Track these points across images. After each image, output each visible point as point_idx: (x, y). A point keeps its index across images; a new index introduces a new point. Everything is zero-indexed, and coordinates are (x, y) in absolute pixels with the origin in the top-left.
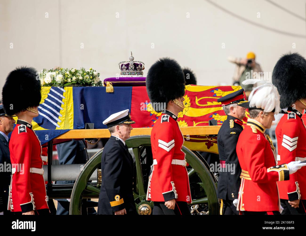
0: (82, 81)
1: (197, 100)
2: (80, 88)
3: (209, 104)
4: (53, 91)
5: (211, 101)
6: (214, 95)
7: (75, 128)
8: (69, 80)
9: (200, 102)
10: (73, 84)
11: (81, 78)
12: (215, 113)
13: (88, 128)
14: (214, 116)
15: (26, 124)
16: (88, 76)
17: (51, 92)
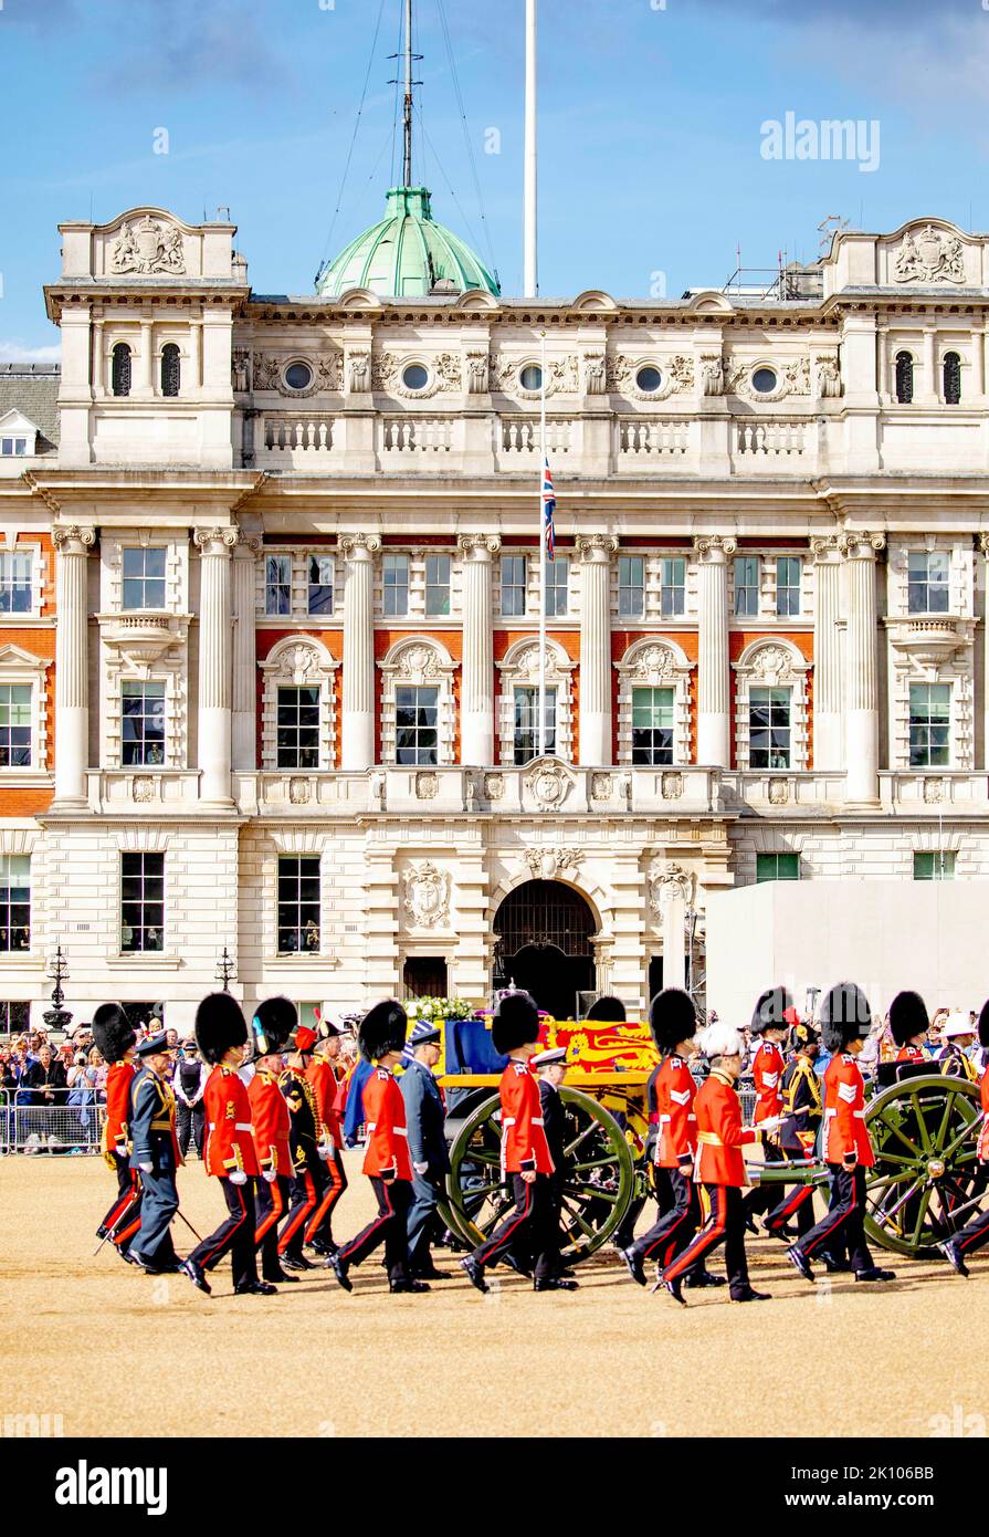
0: (455, 1014)
1: (596, 1040)
2: (453, 1023)
3: (611, 1044)
4: (420, 1025)
5: (614, 1040)
6: (616, 1034)
7: (448, 1073)
8: (440, 1013)
9: (601, 1042)
10: (445, 1018)
11: (454, 1010)
12: (618, 1056)
13: (464, 1073)
14: (616, 1060)
15: (387, 1070)
16: (461, 1008)
17: (417, 1028)
